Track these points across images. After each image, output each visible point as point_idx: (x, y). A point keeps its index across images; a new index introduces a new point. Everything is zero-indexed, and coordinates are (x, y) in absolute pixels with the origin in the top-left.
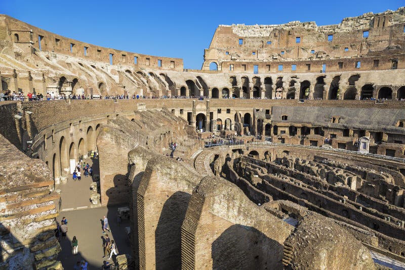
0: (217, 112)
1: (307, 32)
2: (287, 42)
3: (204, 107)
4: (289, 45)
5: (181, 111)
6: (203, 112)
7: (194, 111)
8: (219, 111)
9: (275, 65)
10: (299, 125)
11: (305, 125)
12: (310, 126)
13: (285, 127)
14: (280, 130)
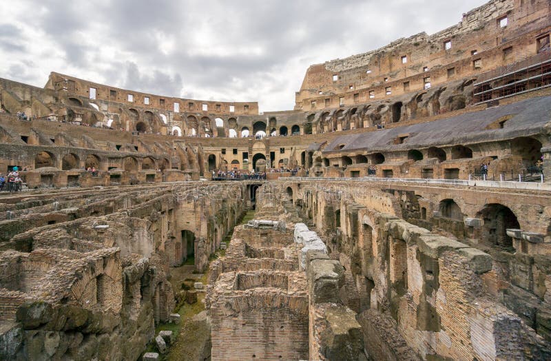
0: (279, 151)
1: (415, 48)
2: (391, 66)
3: (263, 146)
4: (393, 69)
5: (235, 152)
6: (261, 152)
7: (251, 150)
8: (282, 151)
9: (364, 93)
10: (352, 154)
11: (359, 152)
12: (365, 153)
13: (337, 159)
14: (332, 163)
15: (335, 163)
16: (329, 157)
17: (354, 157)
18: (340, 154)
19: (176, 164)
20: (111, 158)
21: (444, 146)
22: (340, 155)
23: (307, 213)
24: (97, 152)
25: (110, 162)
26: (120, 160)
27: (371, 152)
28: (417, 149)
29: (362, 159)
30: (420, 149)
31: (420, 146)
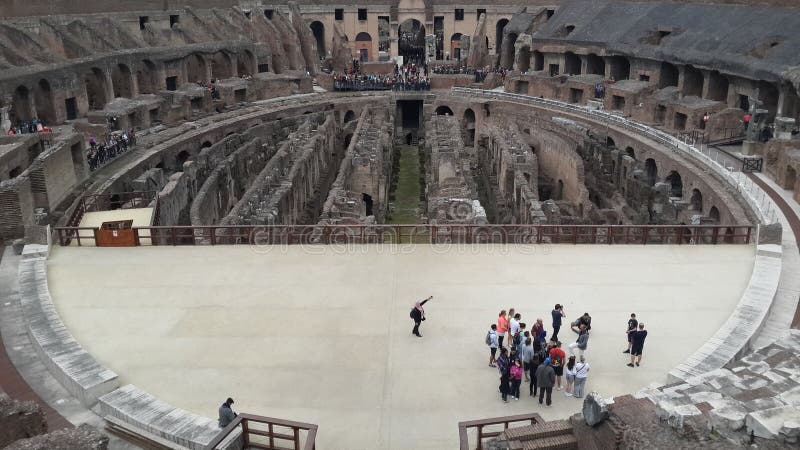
0: (453, 16)
5: (362, 15)
6: (415, 17)
7: (395, 12)
8: (459, 15)
10: (582, 51)
11: (594, 49)
12: (602, 53)
13: (556, 55)
14: (548, 62)
15: (554, 62)
16: (544, 49)
17: (584, 56)
18: (563, 47)
19: (264, 57)
20: (168, 62)
21: (702, 67)
22: (562, 49)
23: (492, 166)
24: (148, 54)
25: (167, 68)
26: (181, 62)
27: (610, 52)
28: (672, 62)
29: (597, 64)
30: (676, 63)
31: (676, 59)
